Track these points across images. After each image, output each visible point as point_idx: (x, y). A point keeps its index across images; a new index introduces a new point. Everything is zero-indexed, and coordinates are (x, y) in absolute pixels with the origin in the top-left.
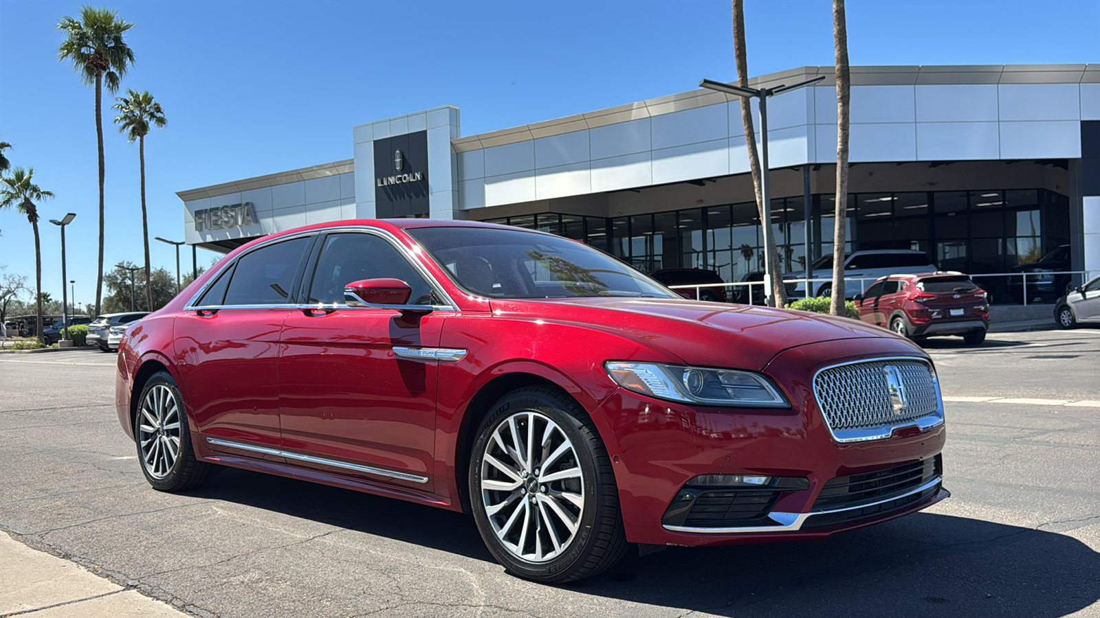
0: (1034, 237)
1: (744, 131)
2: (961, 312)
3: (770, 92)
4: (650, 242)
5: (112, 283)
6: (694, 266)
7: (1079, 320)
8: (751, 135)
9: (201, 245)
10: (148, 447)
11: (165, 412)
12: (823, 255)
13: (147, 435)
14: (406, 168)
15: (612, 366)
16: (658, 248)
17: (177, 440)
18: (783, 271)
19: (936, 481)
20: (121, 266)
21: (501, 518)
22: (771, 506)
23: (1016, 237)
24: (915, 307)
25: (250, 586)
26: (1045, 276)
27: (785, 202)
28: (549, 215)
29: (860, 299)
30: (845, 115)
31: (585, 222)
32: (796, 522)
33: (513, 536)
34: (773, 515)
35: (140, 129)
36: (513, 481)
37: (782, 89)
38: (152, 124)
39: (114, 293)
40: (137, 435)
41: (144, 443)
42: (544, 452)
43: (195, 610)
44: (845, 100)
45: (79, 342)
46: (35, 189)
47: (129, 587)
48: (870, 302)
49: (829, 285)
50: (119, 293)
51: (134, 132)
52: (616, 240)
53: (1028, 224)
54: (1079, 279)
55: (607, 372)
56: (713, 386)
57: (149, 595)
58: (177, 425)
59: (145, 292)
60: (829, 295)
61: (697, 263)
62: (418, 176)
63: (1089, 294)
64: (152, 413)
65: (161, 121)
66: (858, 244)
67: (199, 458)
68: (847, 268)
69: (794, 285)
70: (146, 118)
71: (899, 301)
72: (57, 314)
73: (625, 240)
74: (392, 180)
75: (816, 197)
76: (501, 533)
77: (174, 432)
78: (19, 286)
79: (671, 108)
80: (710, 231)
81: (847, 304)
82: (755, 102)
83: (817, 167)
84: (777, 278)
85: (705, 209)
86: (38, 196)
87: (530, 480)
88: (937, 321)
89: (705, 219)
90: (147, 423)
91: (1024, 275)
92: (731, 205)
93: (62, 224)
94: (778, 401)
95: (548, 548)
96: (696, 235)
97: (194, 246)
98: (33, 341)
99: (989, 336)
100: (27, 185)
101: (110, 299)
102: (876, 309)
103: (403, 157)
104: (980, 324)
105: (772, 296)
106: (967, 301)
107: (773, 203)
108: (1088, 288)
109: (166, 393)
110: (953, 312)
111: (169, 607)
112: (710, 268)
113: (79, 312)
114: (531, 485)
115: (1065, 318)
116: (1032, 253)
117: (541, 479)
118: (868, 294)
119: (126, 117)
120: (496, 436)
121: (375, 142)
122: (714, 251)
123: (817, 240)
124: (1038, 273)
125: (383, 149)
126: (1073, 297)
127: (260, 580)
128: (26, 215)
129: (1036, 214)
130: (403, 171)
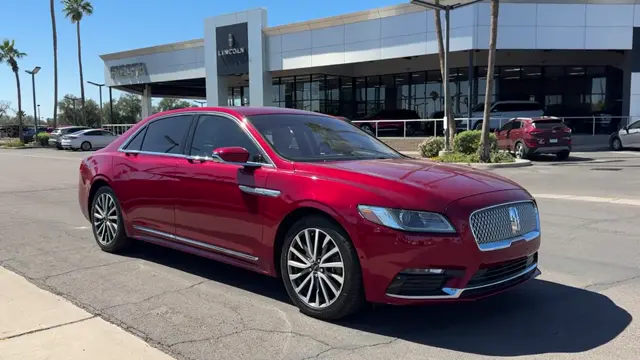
0: (602, 94)
1: (435, 29)
2: (556, 141)
3: (452, 7)
4: (378, 92)
5: (62, 107)
6: (403, 107)
7: (624, 146)
8: (440, 32)
9: (114, 87)
10: (99, 226)
11: (109, 209)
12: (479, 102)
13: (98, 220)
14: (235, 45)
15: (361, 207)
16: (383, 96)
17: (116, 226)
18: (454, 111)
19: (534, 266)
20: (66, 97)
21: (298, 282)
22: (444, 284)
23: (591, 94)
24: (530, 137)
25: (162, 315)
26: (606, 119)
27: (458, 70)
28: (320, 75)
29: (499, 131)
30: (495, 23)
31: (340, 80)
32: (457, 293)
33: (304, 292)
34: (445, 290)
35: (77, 16)
36: (305, 263)
37: (459, 6)
38: (84, 13)
39: (63, 112)
40: (92, 219)
41: (96, 224)
42: (324, 252)
43: (134, 331)
44: (496, 15)
45: (44, 143)
46: (16, 52)
47: (96, 315)
48: (504, 133)
49: (481, 121)
50: (66, 113)
51: (74, 17)
52: (358, 90)
53: (599, 85)
54: (626, 121)
55: (358, 210)
56: (416, 221)
57: (108, 320)
58: (115, 217)
59: (82, 113)
60: (480, 128)
61: (405, 106)
62: (242, 50)
63: (630, 131)
64: (101, 208)
65: (90, 11)
66: (500, 96)
67: (128, 235)
68: (492, 111)
69: (461, 121)
70: (81, 10)
71: (521, 133)
72: (29, 124)
73: (363, 90)
74: (227, 52)
75: (477, 68)
76: (297, 290)
77: (114, 221)
78: (7, 107)
79: (393, 13)
80: (413, 86)
81: (491, 134)
82: (443, 13)
83: (478, 51)
84: (451, 117)
85: (411, 74)
86: (18, 56)
87: (315, 264)
88: (542, 146)
89: (410, 79)
90: (98, 212)
91: (594, 117)
92: (426, 72)
93: (33, 73)
94: (451, 229)
95: (322, 301)
96: (405, 88)
97: (110, 87)
98: (17, 140)
99: (572, 154)
100: (11, 49)
101: (61, 116)
102: (508, 137)
103: (233, 37)
104: (567, 148)
105: (448, 129)
106: (560, 135)
107: (451, 71)
108: (630, 127)
109: (109, 199)
110: (552, 141)
111: (119, 328)
112: (412, 109)
113: (43, 123)
114: (315, 267)
115: (616, 145)
116: (600, 102)
117: (321, 265)
118: (504, 128)
119: (68, 9)
120: (297, 238)
121: (217, 29)
122: (415, 99)
123: (475, 93)
124: (603, 117)
125: (221, 33)
126: (622, 132)
127: (167, 312)
128: (11, 67)
129: (604, 80)
130: (233, 47)
